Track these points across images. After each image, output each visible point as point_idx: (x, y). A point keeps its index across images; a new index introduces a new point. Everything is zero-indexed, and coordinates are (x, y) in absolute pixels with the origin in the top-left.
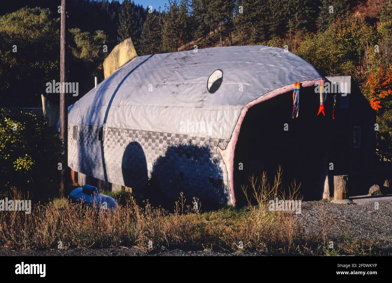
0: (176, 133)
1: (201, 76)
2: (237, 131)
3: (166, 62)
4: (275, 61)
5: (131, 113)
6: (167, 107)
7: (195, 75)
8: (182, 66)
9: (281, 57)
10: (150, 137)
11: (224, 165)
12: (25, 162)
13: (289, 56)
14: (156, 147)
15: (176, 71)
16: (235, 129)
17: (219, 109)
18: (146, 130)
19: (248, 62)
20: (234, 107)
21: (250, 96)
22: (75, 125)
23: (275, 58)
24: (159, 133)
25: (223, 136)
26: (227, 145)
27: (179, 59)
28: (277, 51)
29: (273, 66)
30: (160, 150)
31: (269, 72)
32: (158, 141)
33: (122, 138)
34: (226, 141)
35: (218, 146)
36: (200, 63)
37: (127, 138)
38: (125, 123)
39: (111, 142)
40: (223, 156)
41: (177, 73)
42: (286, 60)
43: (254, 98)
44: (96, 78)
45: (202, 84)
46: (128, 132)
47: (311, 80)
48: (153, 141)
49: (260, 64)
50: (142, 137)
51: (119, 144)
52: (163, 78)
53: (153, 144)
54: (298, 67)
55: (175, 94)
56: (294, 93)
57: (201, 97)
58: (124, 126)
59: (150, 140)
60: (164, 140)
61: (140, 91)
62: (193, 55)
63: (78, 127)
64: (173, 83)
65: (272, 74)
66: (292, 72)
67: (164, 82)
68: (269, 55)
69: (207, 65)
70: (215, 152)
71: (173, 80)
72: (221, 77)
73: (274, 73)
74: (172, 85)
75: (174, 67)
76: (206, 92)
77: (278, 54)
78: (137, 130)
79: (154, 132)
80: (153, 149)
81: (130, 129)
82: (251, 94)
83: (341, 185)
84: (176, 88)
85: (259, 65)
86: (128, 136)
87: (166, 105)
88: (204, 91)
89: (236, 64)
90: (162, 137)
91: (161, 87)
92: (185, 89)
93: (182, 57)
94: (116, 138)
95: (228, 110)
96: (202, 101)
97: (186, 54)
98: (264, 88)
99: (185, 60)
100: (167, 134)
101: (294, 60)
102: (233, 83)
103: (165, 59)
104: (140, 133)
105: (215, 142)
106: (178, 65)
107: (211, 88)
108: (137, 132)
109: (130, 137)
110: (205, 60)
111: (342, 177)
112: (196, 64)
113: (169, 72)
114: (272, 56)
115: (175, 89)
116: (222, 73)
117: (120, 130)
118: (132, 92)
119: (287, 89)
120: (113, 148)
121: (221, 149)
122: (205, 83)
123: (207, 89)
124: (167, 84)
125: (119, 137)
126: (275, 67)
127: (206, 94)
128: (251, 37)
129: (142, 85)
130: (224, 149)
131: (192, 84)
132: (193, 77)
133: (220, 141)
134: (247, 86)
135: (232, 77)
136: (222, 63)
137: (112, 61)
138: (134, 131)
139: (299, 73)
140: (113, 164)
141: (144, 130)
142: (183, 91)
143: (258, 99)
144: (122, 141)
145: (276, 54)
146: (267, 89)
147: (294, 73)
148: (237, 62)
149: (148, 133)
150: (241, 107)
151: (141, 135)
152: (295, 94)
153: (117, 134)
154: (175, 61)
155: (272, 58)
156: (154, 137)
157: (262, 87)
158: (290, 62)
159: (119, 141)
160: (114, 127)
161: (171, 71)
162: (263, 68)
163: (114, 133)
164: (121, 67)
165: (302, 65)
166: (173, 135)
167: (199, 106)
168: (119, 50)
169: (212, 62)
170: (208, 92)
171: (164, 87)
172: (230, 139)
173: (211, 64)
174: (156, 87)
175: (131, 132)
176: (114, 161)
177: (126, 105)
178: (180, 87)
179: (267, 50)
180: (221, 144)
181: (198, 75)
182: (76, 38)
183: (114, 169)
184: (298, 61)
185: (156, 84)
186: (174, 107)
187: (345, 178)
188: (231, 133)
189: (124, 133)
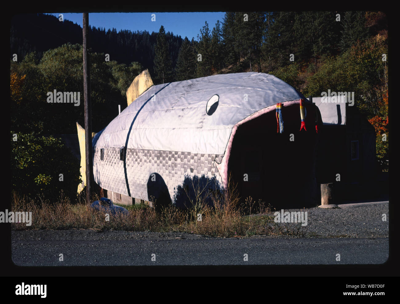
0: (181, 151)
1: (202, 101)
2: (230, 147)
3: (175, 90)
4: (262, 85)
5: (146, 136)
6: (174, 129)
7: (197, 100)
8: (188, 92)
9: (267, 81)
10: (161, 155)
11: (220, 177)
12: (44, 178)
13: (274, 80)
14: (166, 164)
15: (183, 97)
16: (228, 145)
17: (215, 128)
18: (158, 150)
19: (240, 87)
20: (227, 127)
21: (239, 116)
22: (102, 148)
23: (262, 83)
24: (168, 152)
25: (218, 152)
26: (222, 160)
27: (186, 86)
28: (264, 76)
29: (260, 90)
30: (169, 166)
31: (257, 95)
32: (167, 159)
33: (139, 158)
34: (221, 156)
35: (215, 161)
36: (202, 89)
37: (142, 157)
38: (141, 144)
39: (130, 161)
40: (219, 169)
41: (183, 99)
42: (272, 84)
43: (243, 118)
44: (119, 106)
45: (202, 107)
46: (143, 152)
47: (291, 101)
48: (164, 159)
49: (250, 88)
50: (155, 156)
51: (137, 163)
52: (171, 104)
53: (164, 162)
54: (281, 90)
55: (181, 117)
56: (276, 113)
57: (201, 119)
58: (140, 147)
59: (161, 158)
60: (172, 157)
61: (153, 116)
62: (198, 83)
63: (104, 149)
64: (179, 107)
65: (259, 97)
66: (276, 94)
67: (173, 107)
68: (258, 80)
69: (208, 91)
70: (213, 166)
71: (179, 106)
72: (218, 101)
73: (261, 96)
74: (178, 109)
75: (181, 94)
76: (205, 114)
77: (265, 79)
78: (150, 150)
79: (164, 151)
80: (164, 166)
81: (145, 149)
82: (241, 114)
83: (327, 192)
84: (182, 111)
85: (249, 90)
86: (143, 156)
87: (174, 127)
88: (204, 114)
89: (230, 89)
90: (170, 155)
91: (170, 112)
92: (188, 113)
93: (188, 84)
94: (134, 158)
95: (222, 129)
96: (202, 122)
97: (192, 82)
98: (252, 109)
99: (190, 88)
100: (174, 152)
101: (278, 83)
102: (227, 106)
103: (175, 87)
104: (153, 153)
105: (212, 158)
106: (185, 92)
107: (209, 110)
108: (151, 152)
109: (145, 156)
110: (206, 87)
111: (328, 185)
112: (198, 90)
113: (177, 98)
114: (260, 81)
115: (181, 113)
116: (218, 97)
117: (137, 151)
118: (147, 118)
119: (270, 109)
120: (132, 166)
121: (217, 163)
122: (204, 107)
123: (206, 112)
124: (174, 109)
125: (137, 157)
126: (262, 91)
127: (205, 116)
128: (278, 62)
129: (155, 110)
130: (220, 163)
131: (194, 108)
132: (195, 102)
133: (217, 156)
134: (238, 108)
135: (227, 100)
136: (219, 88)
137: (133, 91)
138: (149, 151)
139: (282, 95)
140: (133, 180)
141: (156, 149)
142: (187, 114)
143: (246, 118)
144: (139, 160)
145: (264, 79)
146: (254, 110)
147: (277, 95)
148: (231, 88)
149: (160, 152)
150: (232, 126)
151: (154, 155)
152: (278, 113)
153: (135, 154)
154: (183, 89)
155: (260, 83)
156: (164, 155)
157: (250, 109)
158: (275, 85)
159: (136, 160)
160: (133, 148)
161: (178, 97)
162: (251, 92)
163: (133, 154)
164: (141, 95)
165: (284, 88)
166: (179, 153)
167: (200, 127)
168: (138, 81)
169: (211, 89)
170: (207, 114)
171: (173, 112)
172: (224, 154)
173: (210, 90)
174: (166, 112)
175: (146, 151)
176: (133, 178)
177: (141, 129)
178: (184, 110)
179: (256, 76)
180: (217, 159)
181: (200, 101)
182: (114, 70)
183: (134, 185)
184: (281, 85)
185: (166, 109)
186: (180, 128)
187: (330, 186)
188: (225, 149)
189: (141, 153)
